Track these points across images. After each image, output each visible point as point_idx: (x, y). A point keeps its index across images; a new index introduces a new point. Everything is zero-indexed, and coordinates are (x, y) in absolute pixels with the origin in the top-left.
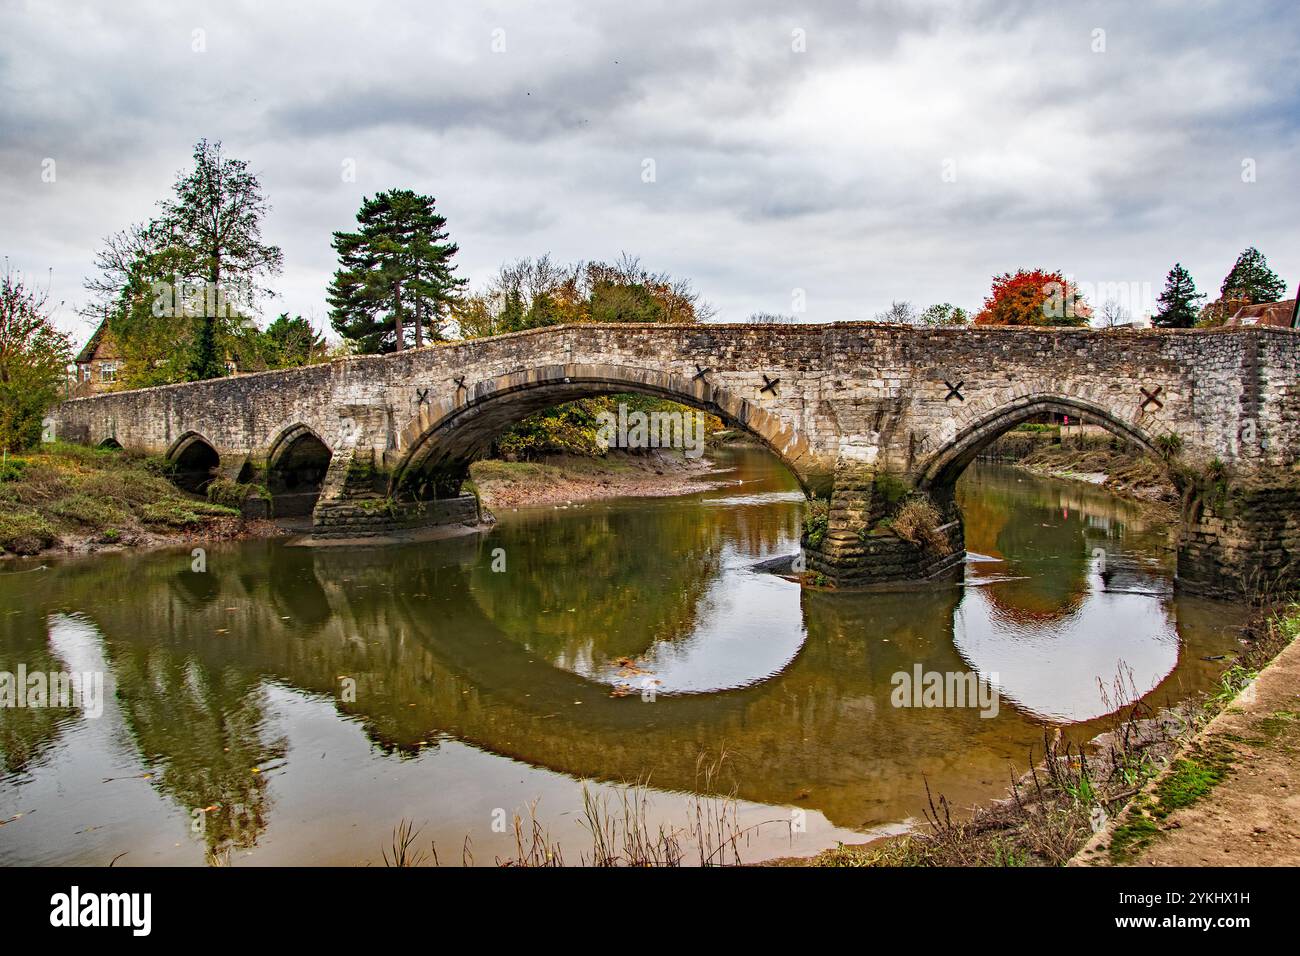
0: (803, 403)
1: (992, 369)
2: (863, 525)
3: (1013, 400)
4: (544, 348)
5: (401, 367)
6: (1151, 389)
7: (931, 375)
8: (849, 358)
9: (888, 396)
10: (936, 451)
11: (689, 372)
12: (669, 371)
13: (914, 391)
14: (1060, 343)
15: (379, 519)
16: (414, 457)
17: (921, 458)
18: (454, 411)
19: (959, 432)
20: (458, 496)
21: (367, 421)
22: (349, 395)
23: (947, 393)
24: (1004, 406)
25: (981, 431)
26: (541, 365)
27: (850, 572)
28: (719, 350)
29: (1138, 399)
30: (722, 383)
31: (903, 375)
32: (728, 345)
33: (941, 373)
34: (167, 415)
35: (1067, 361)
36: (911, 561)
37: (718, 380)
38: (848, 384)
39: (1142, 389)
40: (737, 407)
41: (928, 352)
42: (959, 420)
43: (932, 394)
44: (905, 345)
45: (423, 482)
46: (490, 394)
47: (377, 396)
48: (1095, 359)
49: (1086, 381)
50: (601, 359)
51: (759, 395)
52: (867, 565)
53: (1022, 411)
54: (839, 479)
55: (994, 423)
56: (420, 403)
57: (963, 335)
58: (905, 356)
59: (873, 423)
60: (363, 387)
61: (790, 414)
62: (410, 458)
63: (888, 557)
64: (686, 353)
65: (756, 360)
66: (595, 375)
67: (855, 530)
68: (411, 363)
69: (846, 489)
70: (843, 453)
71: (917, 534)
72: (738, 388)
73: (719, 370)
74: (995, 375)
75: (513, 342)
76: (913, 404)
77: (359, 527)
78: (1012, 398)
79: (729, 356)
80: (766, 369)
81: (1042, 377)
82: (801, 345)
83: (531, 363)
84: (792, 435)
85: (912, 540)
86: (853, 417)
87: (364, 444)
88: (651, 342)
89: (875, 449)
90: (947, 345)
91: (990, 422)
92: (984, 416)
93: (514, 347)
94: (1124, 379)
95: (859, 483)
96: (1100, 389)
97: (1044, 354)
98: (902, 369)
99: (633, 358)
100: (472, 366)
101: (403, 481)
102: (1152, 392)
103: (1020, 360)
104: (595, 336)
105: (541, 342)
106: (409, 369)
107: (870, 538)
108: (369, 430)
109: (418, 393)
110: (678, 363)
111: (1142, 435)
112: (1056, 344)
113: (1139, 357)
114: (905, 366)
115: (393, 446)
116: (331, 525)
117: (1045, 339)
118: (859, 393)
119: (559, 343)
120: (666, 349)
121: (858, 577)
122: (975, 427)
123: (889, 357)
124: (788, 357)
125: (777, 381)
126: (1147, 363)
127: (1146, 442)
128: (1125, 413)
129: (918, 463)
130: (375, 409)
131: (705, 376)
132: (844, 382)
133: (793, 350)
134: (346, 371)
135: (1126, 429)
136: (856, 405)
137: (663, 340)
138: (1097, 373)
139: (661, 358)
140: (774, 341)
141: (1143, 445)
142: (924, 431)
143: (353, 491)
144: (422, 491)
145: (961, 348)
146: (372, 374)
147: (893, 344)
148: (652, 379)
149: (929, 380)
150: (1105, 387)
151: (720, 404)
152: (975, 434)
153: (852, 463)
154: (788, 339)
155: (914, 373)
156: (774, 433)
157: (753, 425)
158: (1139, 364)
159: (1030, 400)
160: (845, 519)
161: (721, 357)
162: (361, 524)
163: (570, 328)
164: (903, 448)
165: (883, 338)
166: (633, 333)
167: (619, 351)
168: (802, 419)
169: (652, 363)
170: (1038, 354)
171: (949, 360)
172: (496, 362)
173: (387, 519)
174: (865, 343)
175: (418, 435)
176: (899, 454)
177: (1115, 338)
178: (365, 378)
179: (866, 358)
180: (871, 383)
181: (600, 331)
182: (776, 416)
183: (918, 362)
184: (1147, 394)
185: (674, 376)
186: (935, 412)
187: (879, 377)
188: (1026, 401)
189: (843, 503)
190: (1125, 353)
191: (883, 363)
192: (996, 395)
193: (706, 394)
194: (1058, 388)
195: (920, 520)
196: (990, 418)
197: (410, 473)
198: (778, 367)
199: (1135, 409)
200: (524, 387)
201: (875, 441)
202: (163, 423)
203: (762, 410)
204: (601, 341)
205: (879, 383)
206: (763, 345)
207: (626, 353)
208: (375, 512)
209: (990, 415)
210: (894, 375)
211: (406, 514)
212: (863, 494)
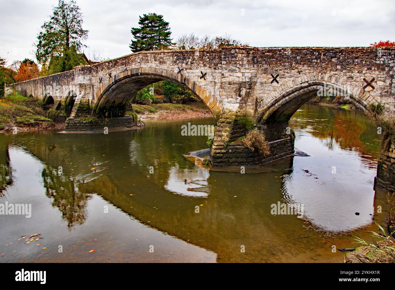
0: (215, 83)
1: (291, 68)
2: (227, 139)
3: (301, 84)
4: (132, 62)
5: (95, 70)
6: (369, 79)
7: (265, 71)
8: (227, 63)
9: (244, 81)
10: (266, 107)
11: (176, 71)
12: (170, 70)
13: (258, 79)
14: (324, 55)
15: (88, 125)
16: (100, 102)
17: (260, 110)
18: (109, 86)
19: (276, 98)
20: (123, 116)
21: (85, 89)
22: (79, 80)
23: (272, 79)
24: (297, 87)
25: (287, 98)
26: (132, 68)
27: (218, 160)
28: (186, 61)
29: (361, 84)
30: (187, 75)
31: (252, 71)
32: (189, 58)
33: (269, 70)
34: (42, 87)
35: (327, 64)
36: (251, 157)
37: (186, 73)
38: (226, 75)
39: (364, 79)
40: (192, 85)
41: (264, 60)
42: (277, 93)
43: (265, 80)
44: (254, 57)
45: (106, 112)
46: (118, 79)
47: (88, 80)
48: (341, 63)
49: (336, 74)
50: (149, 65)
51: (200, 80)
52: (227, 157)
53: (306, 89)
54: (221, 118)
55: (293, 95)
56: (100, 83)
57: (280, 52)
58: (254, 62)
59: (238, 93)
60: (83, 77)
61: (210, 88)
62: (99, 102)
63: (238, 155)
64: (175, 62)
65: (199, 65)
66: (147, 72)
67: (223, 141)
68: (97, 68)
69: (223, 122)
70: (225, 106)
71: (253, 145)
72: (192, 77)
73: (186, 69)
74: (293, 71)
75: (124, 60)
76: (257, 84)
77: (81, 127)
78: (300, 83)
79: (189, 63)
80: (202, 68)
81: (315, 72)
82: (215, 58)
83: (129, 67)
84: (211, 97)
85: (250, 147)
86: (229, 90)
87: (85, 98)
88: (164, 58)
89: (238, 105)
90: (272, 57)
91: (291, 94)
92: (288, 91)
93: (124, 61)
94: (355, 74)
95: (228, 120)
96: (343, 79)
97: (316, 61)
98: (252, 68)
99: (159, 64)
100: (113, 69)
101: (98, 111)
102: (369, 81)
103: (305, 64)
104: (147, 56)
105: (132, 59)
106: (97, 70)
107: (230, 146)
108: (87, 92)
109: (100, 79)
110: (173, 67)
111: (363, 103)
112: (322, 55)
113: (364, 62)
114: (254, 67)
115: (94, 98)
116: (71, 126)
117: (317, 53)
118: (230, 79)
119: (137, 60)
120: (169, 61)
121: (223, 163)
122: (284, 96)
123: (245, 62)
124: (210, 63)
125: (206, 74)
126: (368, 65)
127: (365, 107)
128: (354, 91)
129: (258, 112)
130: (88, 85)
131: (181, 72)
132: (225, 74)
133: (212, 60)
134: (78, 71)
135: (355, 100)
136: (230, 84)
137: (168, 57)
138: (341, 71)
139: (167, 65)
140: (205, 56)
141: (364, 109)
142: (261, 97)
143: (80, 114)
144: (107, 114)
145: (278, 58)
146: (87, 72)
147: (248, 56)
148: (164, 74)
149: (264, 74)
150: (345, 77)
151: (186, 84)
152: (284, 99)
153: (227, 111)
154: (210, 55)
155: (258, 70)
156: (204, 97)
157: (197, 93)
158: (364, 66)
159: (309, 84)
160: (221, 136)
161: (187, 64)
162: (82, 126)
163: (140, 53)
164: (253, 105)
165: (242, 53)
166: (159, 54)
167: (154, 62)
168: (215, 91)
169: (164, 67)
170: (313, 61)
171: (273, 64)
172: (119, 67)
173: (91, 124)
174: (233, 56)
175: (100, 95)
176: (251, 108)
177: (352, 52)
178: (84, 74)
179: (233, 63)
180: (235, 74)
181: (149, 54)
182: (205, 89)
183: (260, 65)
184: (367, 82)
185: (171, 72)
186: (266, 88)
187: (240, 72)
188: (306, 84)
189: (221, 129)
190: (356, 60)
191: (242, 65)
192: (293, 81)
193: (181, 79)
194: (322, 78)
195: (255, 138)
196: (290, 92)
197: (100, 108)
198: (206, 68)
199: (360, 90)
200: (128, 77)
201: (238, 101)
202: (42, 89)
203: (200, 86)
204: (149, 58)
205: (240, 75)
206: (201, 58)
207: (156, 63)
208: (86, 122)
209: (290, 91)
210: (247, 71)
211: (100, 123)
212: (229, 125)
